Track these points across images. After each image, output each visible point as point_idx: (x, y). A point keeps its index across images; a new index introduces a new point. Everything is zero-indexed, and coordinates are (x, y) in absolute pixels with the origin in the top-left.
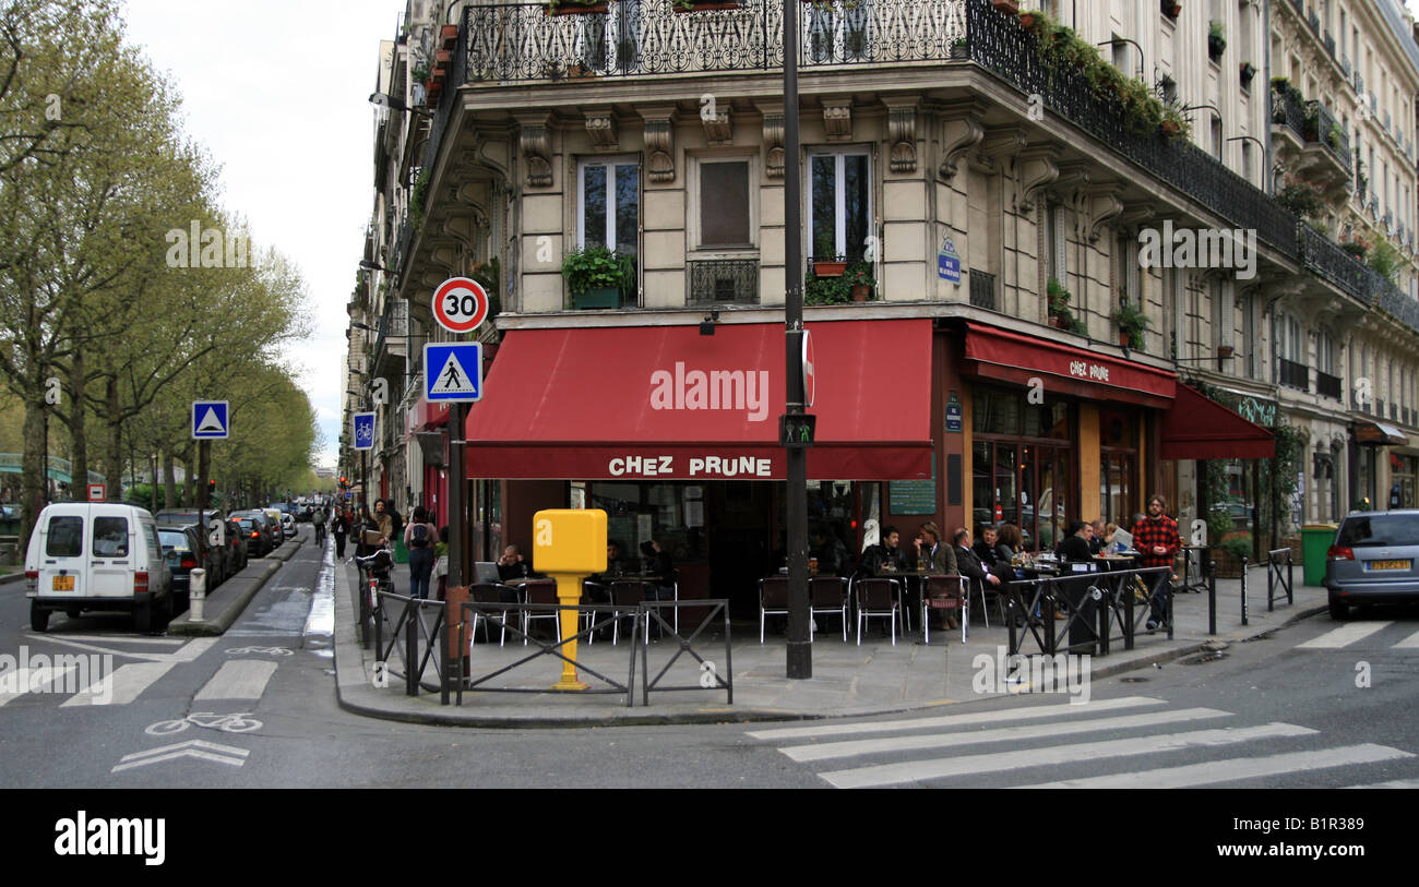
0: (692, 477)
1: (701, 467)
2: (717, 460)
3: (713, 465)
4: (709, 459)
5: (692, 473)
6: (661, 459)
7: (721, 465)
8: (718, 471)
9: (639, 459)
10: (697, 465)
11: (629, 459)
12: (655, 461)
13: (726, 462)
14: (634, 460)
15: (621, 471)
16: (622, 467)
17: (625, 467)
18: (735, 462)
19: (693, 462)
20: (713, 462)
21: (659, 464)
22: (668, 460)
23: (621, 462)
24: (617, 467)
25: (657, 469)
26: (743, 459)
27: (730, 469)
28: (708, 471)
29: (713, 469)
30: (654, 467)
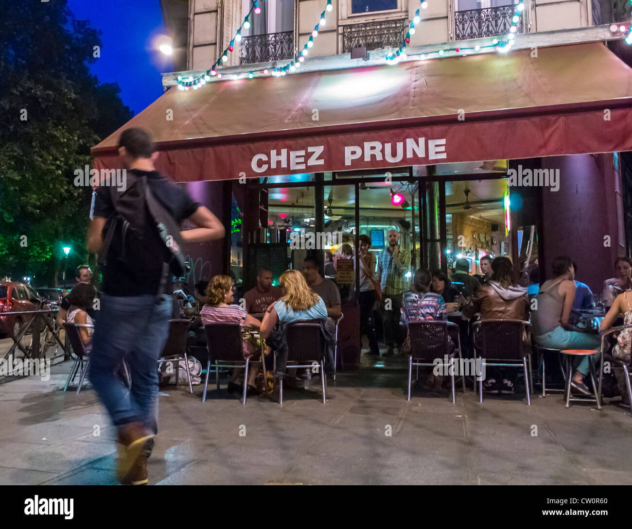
0: (348, 167)
1: (358, 155)
2: (378, 145)
3: (373, 152)
4: (367, 145)
5: (348, 163)
6: (310, 149)
7: (383, 151)
8: (379, 158)
9: (284, 152)
10: (353, 153)
11: (273, 153)
12: (303, 153)
13: (388, 146)
14: (279, 154)
15: (265, 167)
16: (265, 163)
17: (268, 162)
18: (400, 146)
19: (348, 150)
20: (373, 148)
21: (308, 156)
22: (319, 150)
23: (264, 158)
24: (260, 163)
25: (306, 162)
26: (410, 142)
27: (394, 154)
28: (367, 158)
29: (373, 157)
30: (302, 160)
